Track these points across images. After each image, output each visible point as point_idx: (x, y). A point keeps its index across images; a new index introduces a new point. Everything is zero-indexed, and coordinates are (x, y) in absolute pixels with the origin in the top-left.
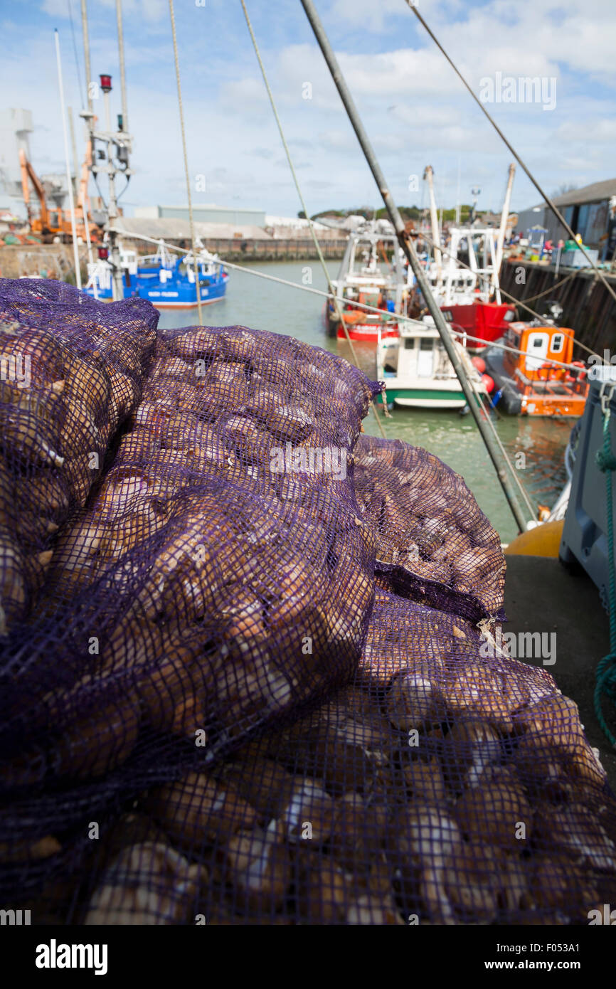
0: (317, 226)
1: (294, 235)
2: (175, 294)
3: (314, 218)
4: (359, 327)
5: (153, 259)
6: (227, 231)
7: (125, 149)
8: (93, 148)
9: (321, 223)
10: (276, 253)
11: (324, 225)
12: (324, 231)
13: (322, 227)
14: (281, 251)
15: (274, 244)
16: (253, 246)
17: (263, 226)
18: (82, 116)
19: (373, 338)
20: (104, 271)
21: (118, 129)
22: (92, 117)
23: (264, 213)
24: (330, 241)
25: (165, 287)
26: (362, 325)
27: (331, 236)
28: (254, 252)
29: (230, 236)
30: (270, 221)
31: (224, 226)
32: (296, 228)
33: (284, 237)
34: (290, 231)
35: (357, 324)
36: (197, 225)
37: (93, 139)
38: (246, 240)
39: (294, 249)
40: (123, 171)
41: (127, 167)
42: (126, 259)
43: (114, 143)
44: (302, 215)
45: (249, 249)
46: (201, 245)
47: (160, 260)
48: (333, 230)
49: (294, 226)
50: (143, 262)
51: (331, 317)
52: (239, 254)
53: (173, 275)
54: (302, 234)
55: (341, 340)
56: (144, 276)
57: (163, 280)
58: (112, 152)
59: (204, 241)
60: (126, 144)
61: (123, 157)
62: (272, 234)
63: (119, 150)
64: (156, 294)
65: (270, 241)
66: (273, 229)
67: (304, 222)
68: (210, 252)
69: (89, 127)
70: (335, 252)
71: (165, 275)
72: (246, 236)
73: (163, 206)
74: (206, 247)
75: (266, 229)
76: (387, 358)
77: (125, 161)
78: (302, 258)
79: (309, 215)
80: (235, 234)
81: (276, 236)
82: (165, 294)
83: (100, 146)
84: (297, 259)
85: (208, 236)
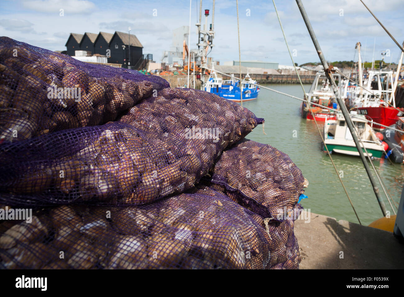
0: (302, 69)
1: (291, 73)
2: (234, 96)
3: (301, 66)
4: (318, 115)
5: (229, 82)
6: (260, 71)
7: (212, 37)
8: (199, 37)
9: (304, 68)
10: (282, 81)
11: (305, 69)
12: (305, 71)
13: (304, 70)
14: (284, 79)
15: (281, 76)
16: (272, 77)
17: (277, 69)
18: (196, 25)
19: (323, 120)
20: (209, 86)
21: (210, 29)
22: (200, 25)
23: (278, 64)
24: (307, 76)
25: (230, 93)
26: (319, 114)
27: (308, 74)
28: (272, 80)
29: (262, 73)
30: (280, 67)
31: (260, 69)
32: (292, 70)
33: (286, 74)
34: (289, 71)
35: (317, 113)
36: (249, 68)
37: (200, 33)
38: (269, 75)
39: (290, 79)
40: (210, 45)
41: (211, 44)
42: (218, 81)
43: (208, 35)
44: (296, 65)
45: (270, 79)
46: (249, 77)
47: (231, 82)
48: (309, 71)
49: (291, 70)
50: (225, 83)
51: (304, 110)
52: (265, 80)
53: (234, 88)
54: (295, 73)
55: (308, 120)
56: (224, 88)
57: (230, 90)
58: (206, 38)
59: (250, 75)
60: (212, 35)
61: (210, 40)
62: (281, 73)
63: (209, 37)
64: (226, 96)
65: (279, 75)
66: (282, 70)
67: (298, 68)
68: (252, 79)
69: (199, 29)
70: (309, 81)
71: (231, 88)
72: (269, 73)
73: (235, 61)
74: (251, 77)
75: (278, 71)
76: (329, 129)
77: (211, 42)
78: (294, 83)
79: (299, 65)
80: (264, 72)
81: (282, 74)
82: (229, 96)
83: (202, 36)
84: (291, 83)
85: (252, 73)
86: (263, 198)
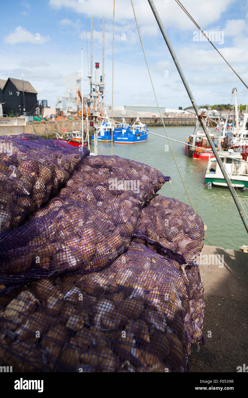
0: (186, 112)
1: (177, 116)
2: (127, 139)
3: (185, 110)
4: (203, 154)
5: (120, 125)
6: (149, 114)
7: (102, 87)
8: (91, 87)
9: (188, 112)
10: (169, 123)
11: (189, 112)
12: (189, 114)
13: (188, 113)
14: (171, 122)
15: (168, 119)
16: (160, 120)
17: (164, 113)
18: (88, 77)
19: (207, 158)
20: (102, 129)
21: (100, 81)
22: (92, 77)
23: (165, 108)
24: (191, 118)
25: (123, 136)
26: (204, 152)
27: (192, 116)
28: (160, 123)
29: (151, 117)
30: (167, 111)
31: (149, 113)
32: (178, 113)
33: (173, 117)
34: (175, 115)
35: (202, 152)
36: (139, 113)
37: (91, 84)
38: (157, 118)
39: (176, 122)
40: (101, 95)
42: (110, 125)
43: (99, 86)
44: (180, 108)
45: (158, 122)
46: (139, 120)
47: (123, 126)
48: (193, 114)
49: (177, 113)
50: (116, 126)
51: (190, 149)
52: (154, 123)
53: (127, 131)
54: (180, 116)
55: (195, 158)
56: (116, 131)
57: (123, 133)
58: (98, 89)
59: (140, 118)
60: (103, 86)
61: (101, 90)
62: (168, 116)
63: (100, 88)
64: (120, 138)
65: (166, 118)
66: (168, 114)
67: (182, 111)
68: (142, 123)
69: (90, 81)
70: (193, 123)
71: (124, 131)
72: (157, 117)
73: (126, 106)
74: (141, 121)
75: (165, 114)
76: (212, 166)
77: (102, 92)
78: (179, 125)
79: (183, 109)
80: (153, 116)
81: (169, 117)
82: (123, 138)
83: (94, 87)
84: (177, 126)
85: (142, 117)
86: (178, 248)
